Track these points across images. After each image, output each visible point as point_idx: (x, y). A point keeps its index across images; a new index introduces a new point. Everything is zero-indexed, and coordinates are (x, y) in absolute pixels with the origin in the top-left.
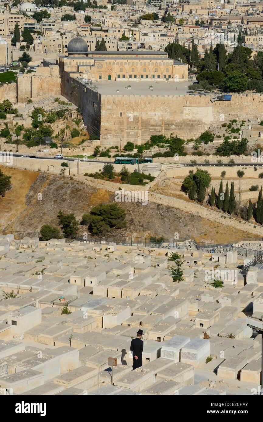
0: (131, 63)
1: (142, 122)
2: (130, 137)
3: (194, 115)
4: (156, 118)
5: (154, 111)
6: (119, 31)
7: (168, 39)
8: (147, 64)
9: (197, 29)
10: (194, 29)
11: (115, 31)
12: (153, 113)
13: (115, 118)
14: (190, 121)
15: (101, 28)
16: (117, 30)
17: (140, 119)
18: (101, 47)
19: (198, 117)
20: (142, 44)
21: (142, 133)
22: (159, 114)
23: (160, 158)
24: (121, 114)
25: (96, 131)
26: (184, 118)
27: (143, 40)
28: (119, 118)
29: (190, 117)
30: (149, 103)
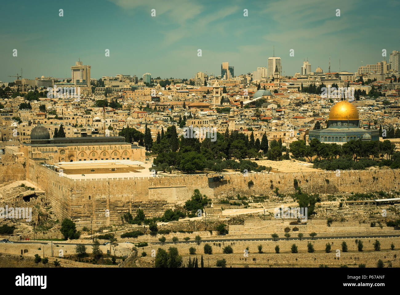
0: (92, 148)
1: (110, 205)
2: (99, 218)
3: (159, 196)
4: (123, 199)
5: (121, 193)
6: (73, 118)
7: (119, 124)
8: (106, 148)
9: (144, 114)
10: (142, 114)
11: (70, 118)
12: (120, 196)
13: (84, 201)
14: (155, 201)
15: (57, 116)
16: (71, 118)
17: (108, 202)
18: (60, 133)
19: (162, 197)
20: (96, 130)
21: (110, 215)
22: (125, 195)
23: (130, 238)
24: (90, 197)
25: (66, 215)
26: (150, 198)
27: (96, 126)
28: (88, 201)
29: (155, 198)
30: (116, 186)
